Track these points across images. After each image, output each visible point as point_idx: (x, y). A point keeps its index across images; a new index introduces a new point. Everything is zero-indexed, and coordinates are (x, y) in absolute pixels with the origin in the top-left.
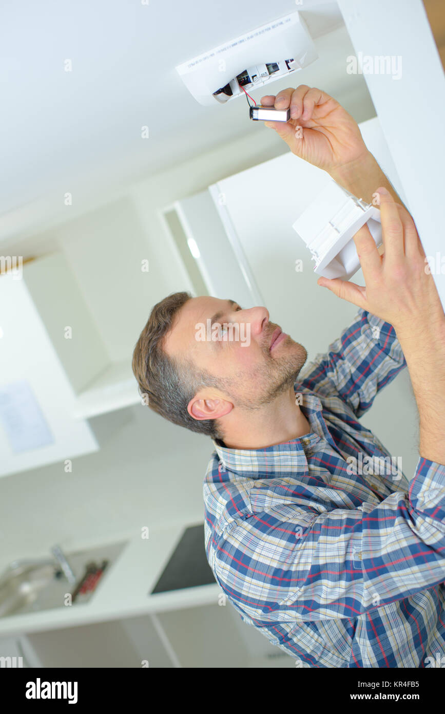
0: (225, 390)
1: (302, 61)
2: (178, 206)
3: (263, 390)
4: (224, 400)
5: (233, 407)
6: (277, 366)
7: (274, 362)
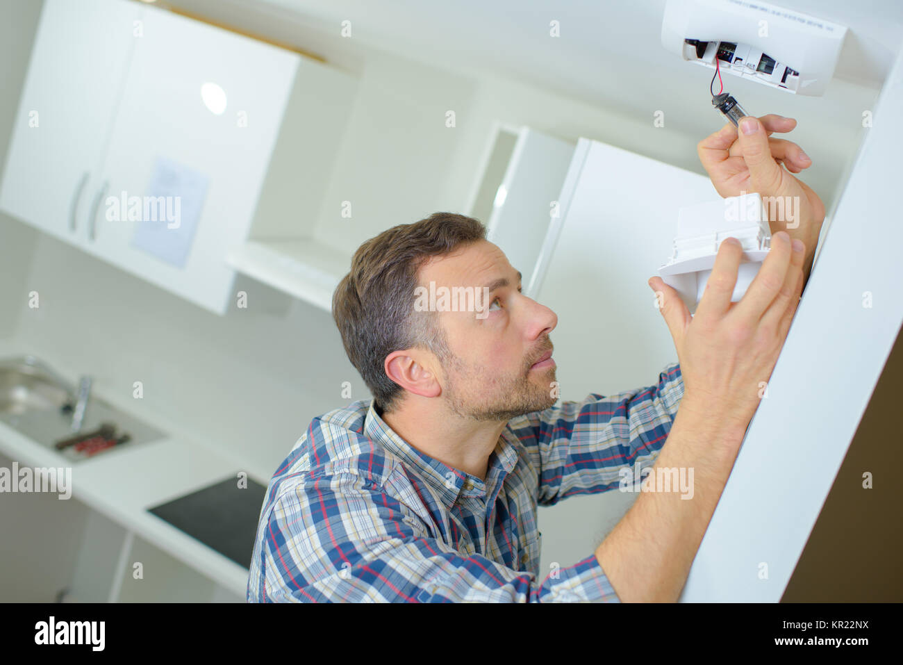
0: (447, 369)
1: (805, 84)
2: (524, 133)
3: (487, 403)
4: (436, 378)
5: (439, 395)
6: (524, 390)
7: (525, 384)
